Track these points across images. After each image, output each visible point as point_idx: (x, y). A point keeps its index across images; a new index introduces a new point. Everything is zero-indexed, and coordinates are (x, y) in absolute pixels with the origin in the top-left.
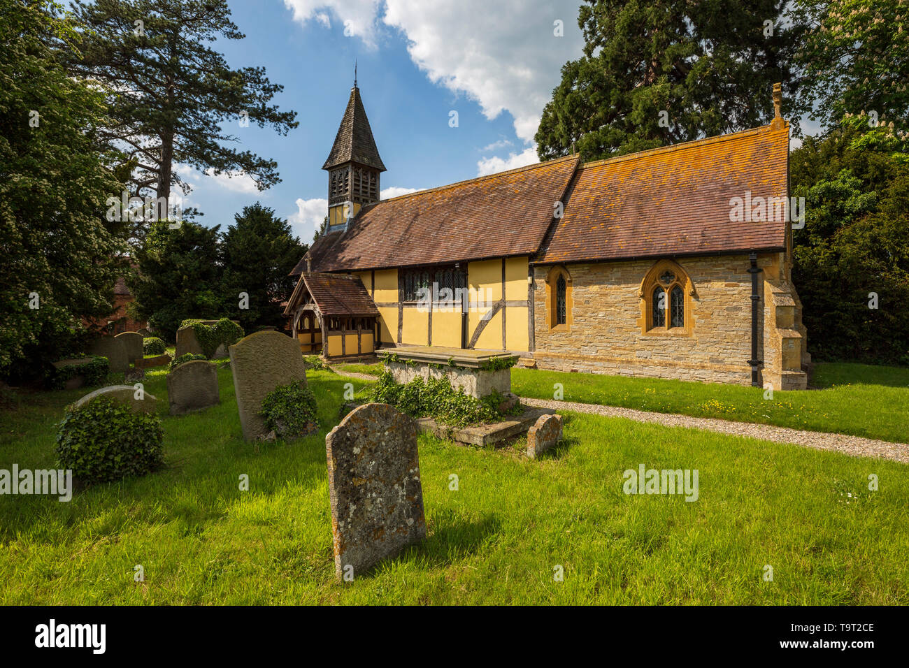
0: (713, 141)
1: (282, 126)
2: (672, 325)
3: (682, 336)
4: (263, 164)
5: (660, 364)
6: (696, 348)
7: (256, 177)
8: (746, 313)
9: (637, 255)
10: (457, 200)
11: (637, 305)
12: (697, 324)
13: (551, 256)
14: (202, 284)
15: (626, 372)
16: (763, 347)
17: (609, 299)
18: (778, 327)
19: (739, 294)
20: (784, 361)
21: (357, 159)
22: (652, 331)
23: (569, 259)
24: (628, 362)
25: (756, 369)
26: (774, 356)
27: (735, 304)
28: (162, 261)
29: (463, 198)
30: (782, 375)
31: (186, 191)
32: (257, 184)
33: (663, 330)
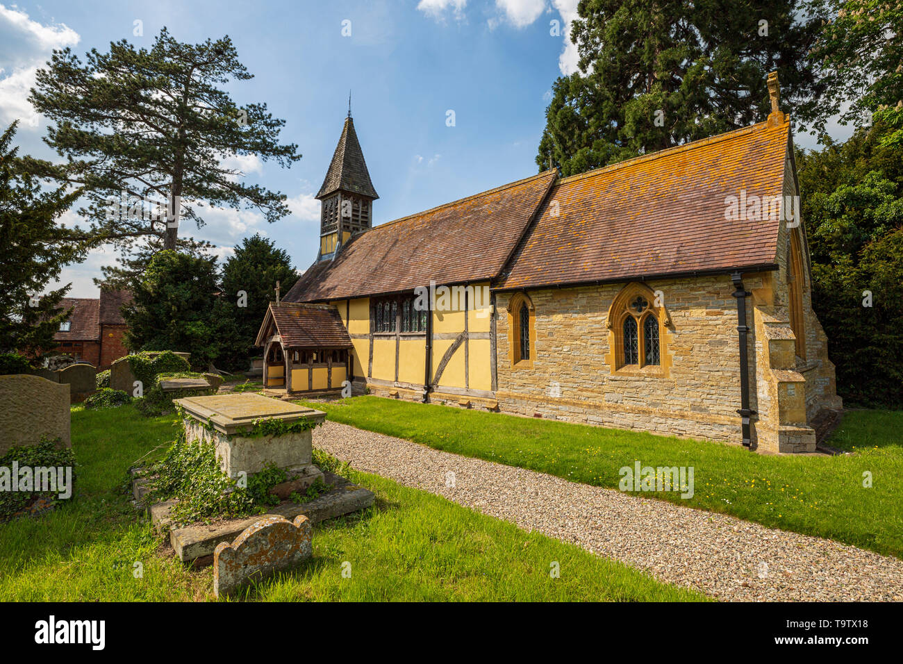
0: (700, 144)
1: (284, 159)
2: (647, 362)
3: (658, 376)
4: (272, 197)
5: (632, 411)
6: (675, 391)
7: (266, 210)
8: (733, 349)
9: (602, 278)
10: (434, 224)
11: (604, 338)
12: (674, 362)
13: (512, 282)
14: (194, 314)
15: (594, 419)
16: (756, 393)
17: (575, 331)
18: (773, 367)
19: (724, 324)
20: (782, 413)
21: (346, 187)
22: (623, 370)
23: (530, 284)
24: (596, 407)
25: (747, 421)
26: (769, 405)
27: (719, 337)
28: (154, 292)
29: (440, 222)
30: (780, 432)
31: (200, 225)
32: (266, 216)
33: (635, 369)
